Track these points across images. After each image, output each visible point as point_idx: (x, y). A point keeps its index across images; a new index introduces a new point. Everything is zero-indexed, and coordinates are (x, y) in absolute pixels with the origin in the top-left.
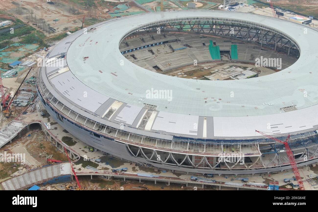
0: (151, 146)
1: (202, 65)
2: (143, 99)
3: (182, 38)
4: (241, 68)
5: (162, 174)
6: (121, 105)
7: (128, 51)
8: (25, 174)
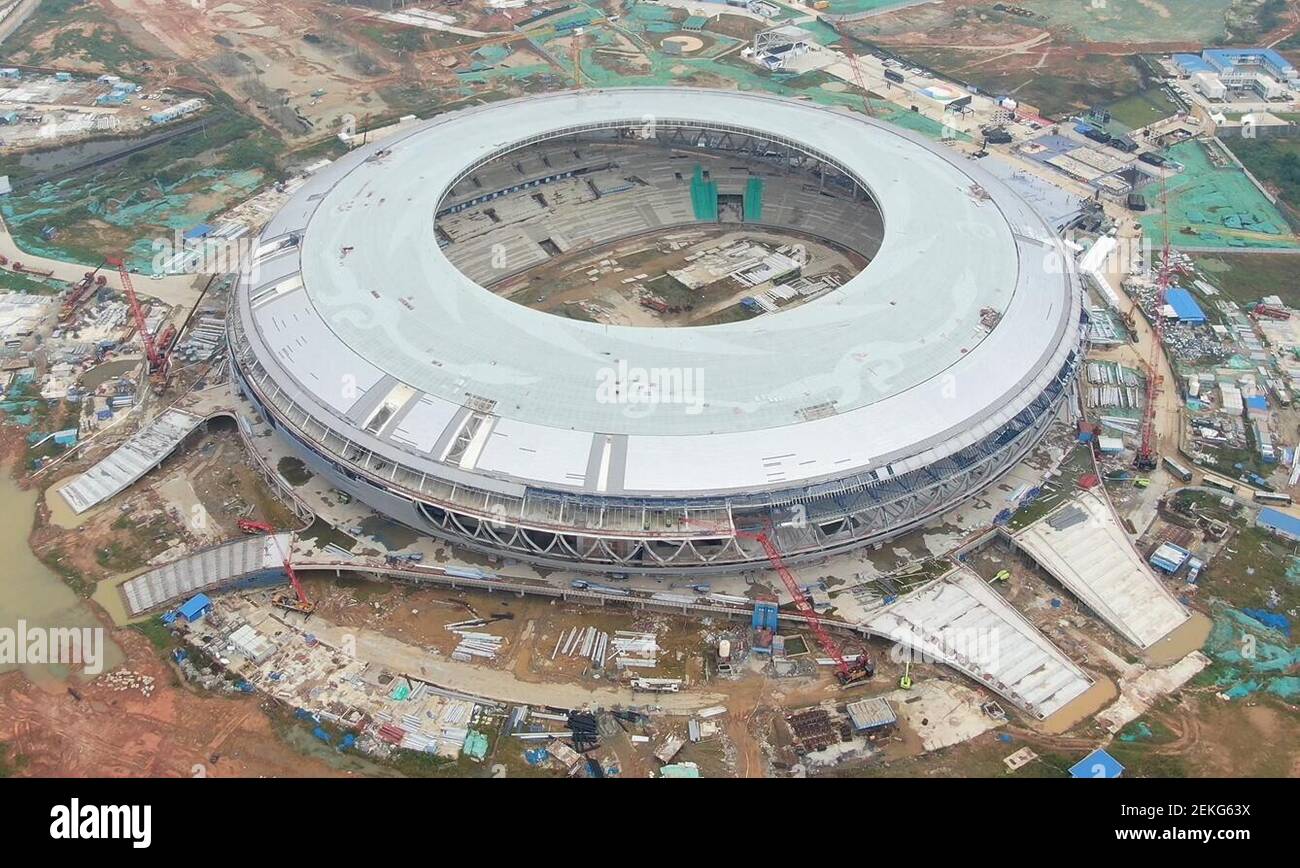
0: (474, 508)
1: (668, 237)
2: (466, 379)
3: (623, 161)
4: (763, 246)
5: (507, 571)
6: (409, 397)
7: (479, 200)
8: (182, 562)
